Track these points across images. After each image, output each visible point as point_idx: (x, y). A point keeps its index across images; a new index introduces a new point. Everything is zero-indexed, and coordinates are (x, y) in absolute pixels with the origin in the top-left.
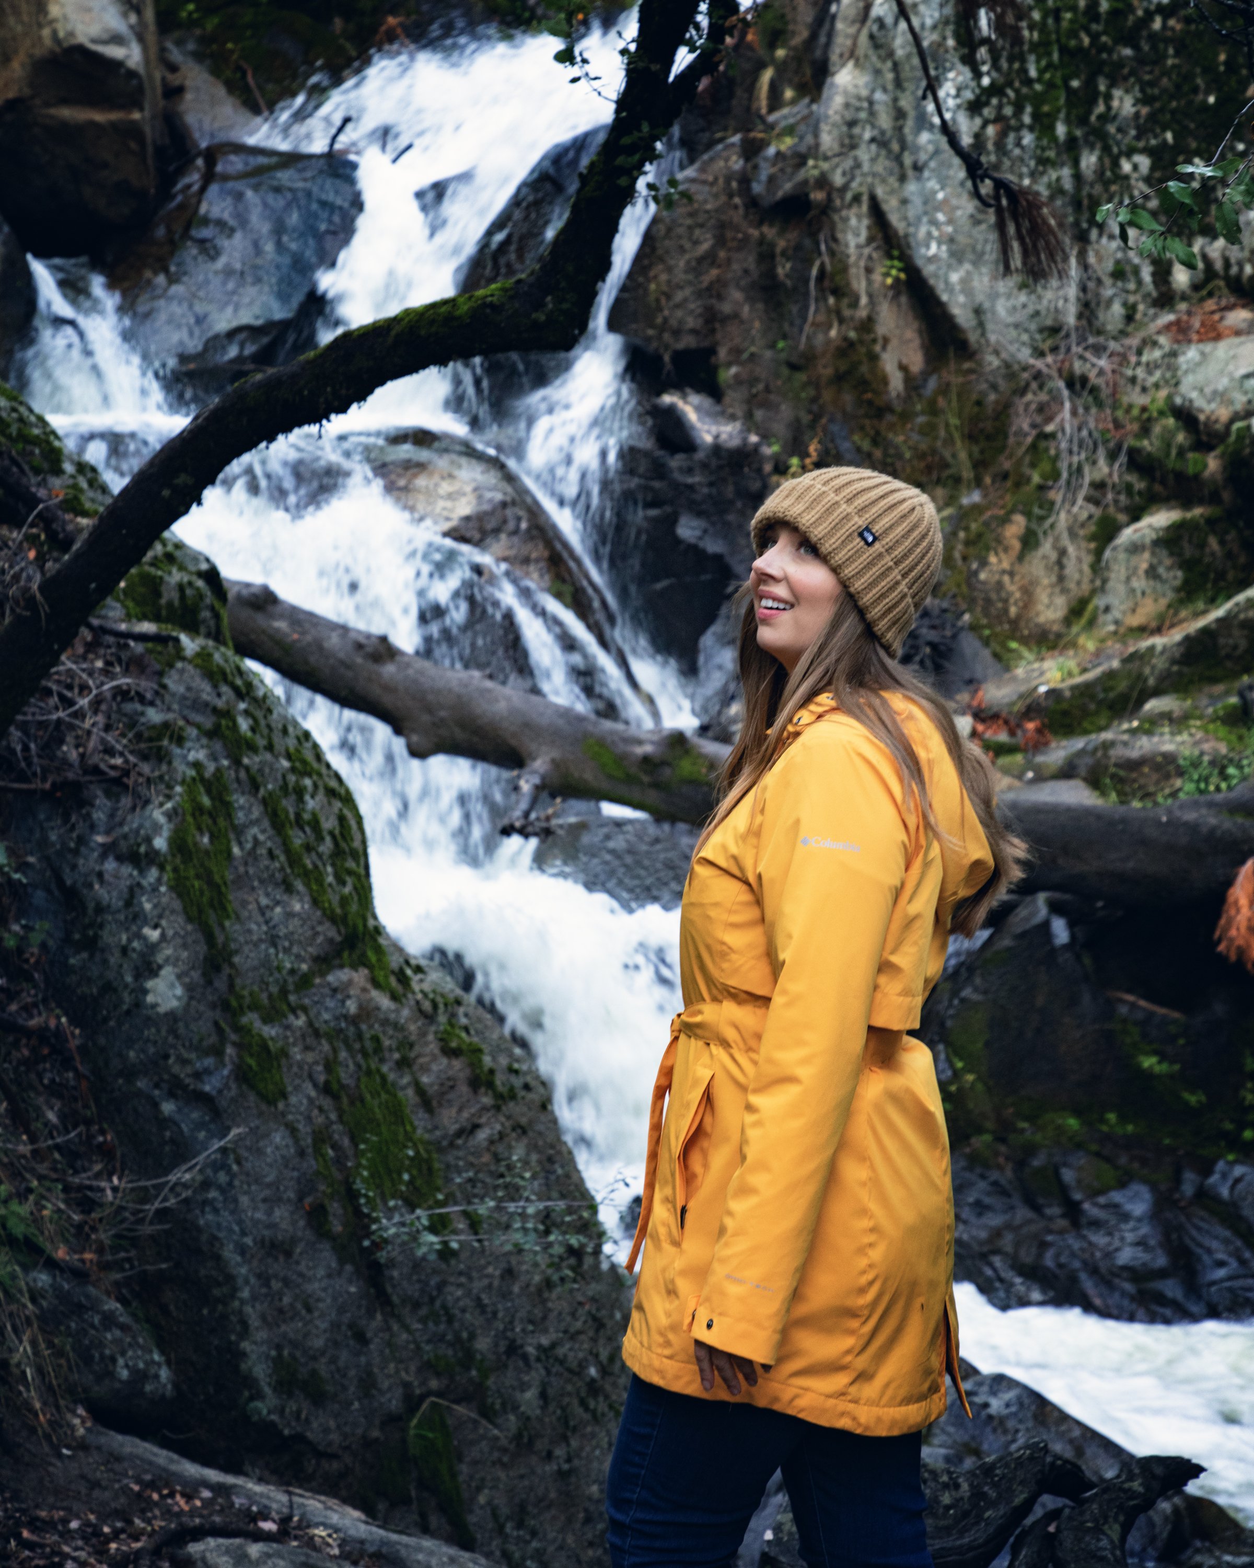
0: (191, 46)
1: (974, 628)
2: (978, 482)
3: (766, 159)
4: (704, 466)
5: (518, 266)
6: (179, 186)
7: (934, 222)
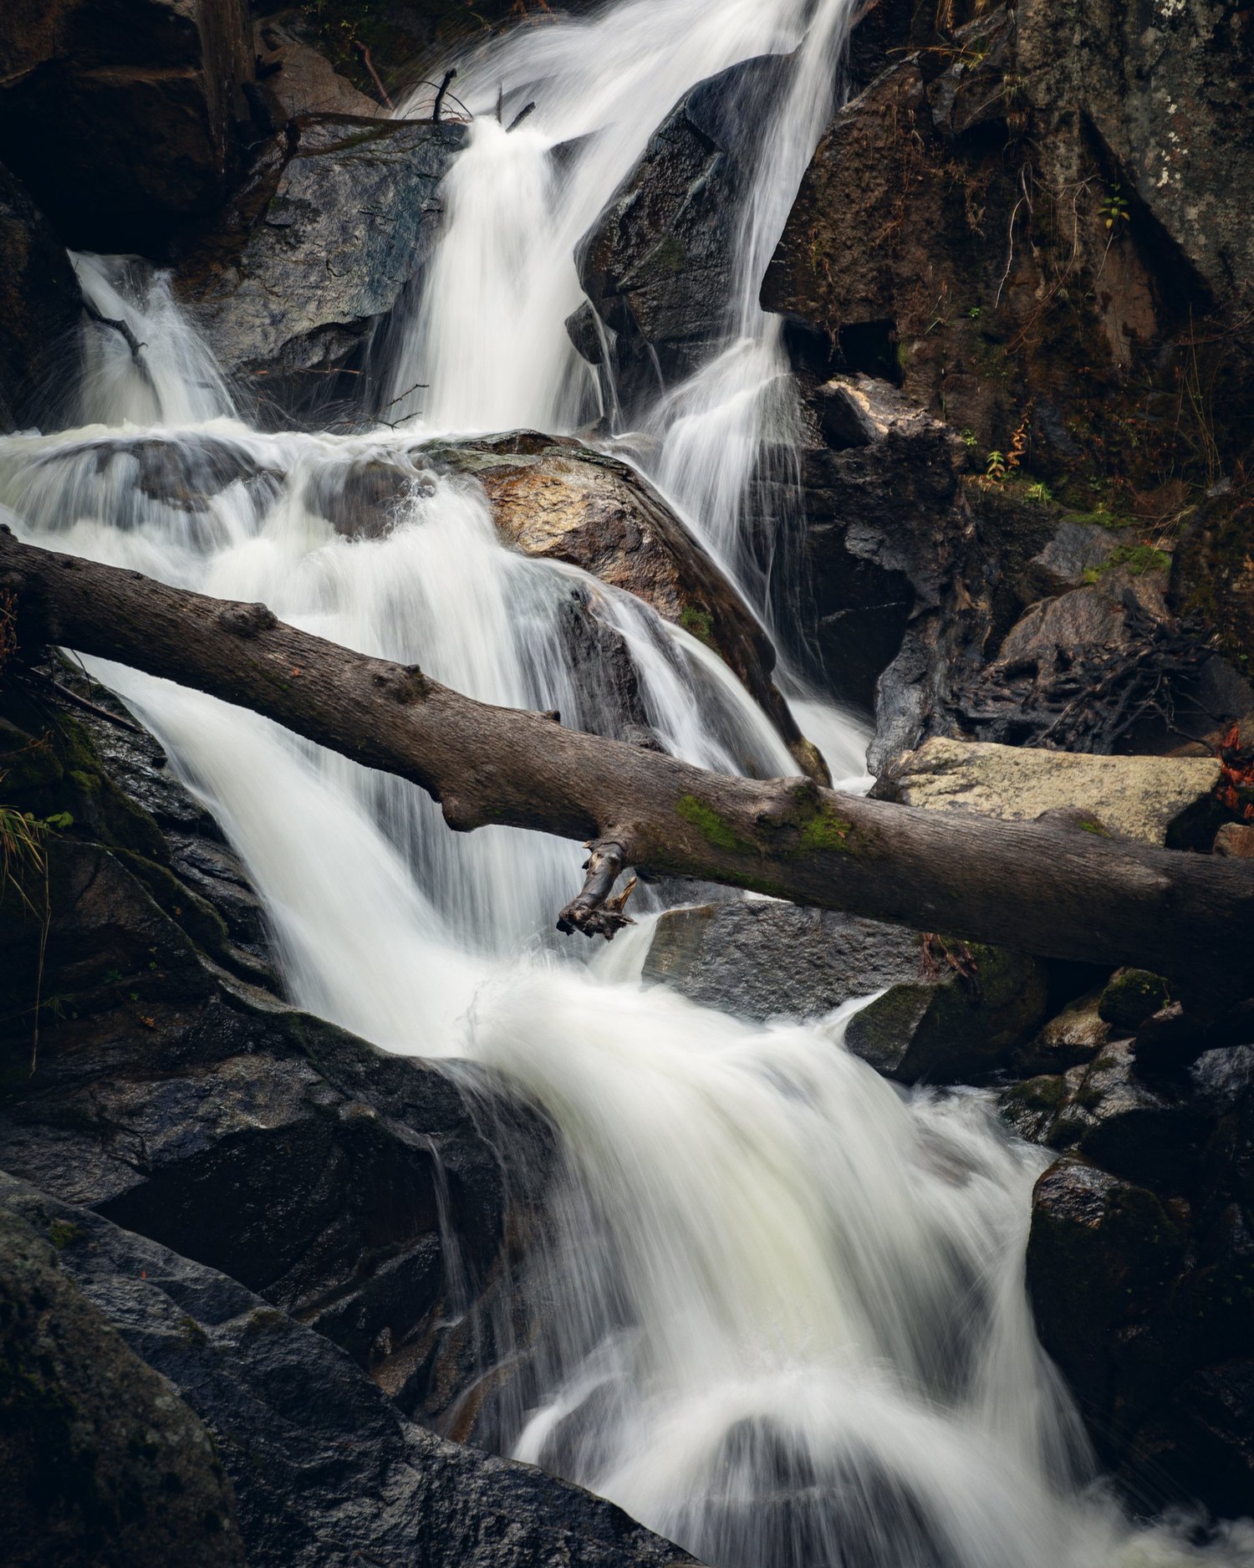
0: (301, 26)
1: (1225, 652)
2: (1228, 469)
3: (951, 78)
4: (877, 461)
5: (651, 235)
6: (258, 166)
7: (1165, 144)
